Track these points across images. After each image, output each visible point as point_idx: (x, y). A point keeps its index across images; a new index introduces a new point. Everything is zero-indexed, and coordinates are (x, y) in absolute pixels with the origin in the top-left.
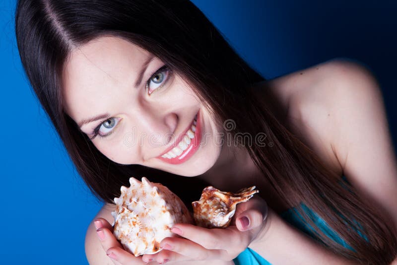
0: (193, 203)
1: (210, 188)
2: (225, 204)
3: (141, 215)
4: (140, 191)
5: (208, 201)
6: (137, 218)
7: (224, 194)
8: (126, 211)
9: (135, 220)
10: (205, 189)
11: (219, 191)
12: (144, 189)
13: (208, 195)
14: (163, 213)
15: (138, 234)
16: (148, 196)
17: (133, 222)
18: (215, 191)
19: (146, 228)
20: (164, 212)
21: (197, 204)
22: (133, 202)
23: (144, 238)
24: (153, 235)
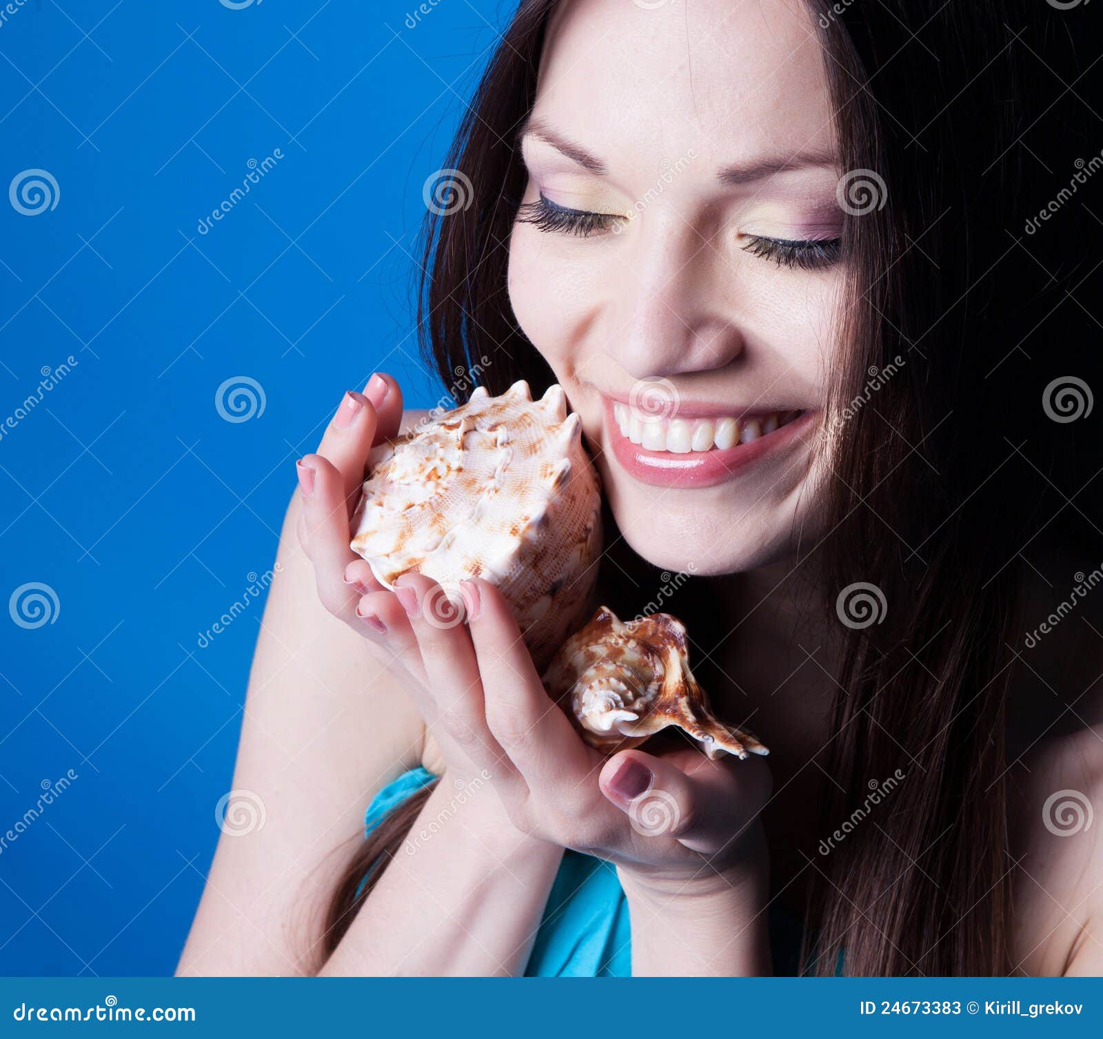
0: (606, 609)
1: (678, 628)
2: (656, 697)
3: (470, 477)
4: (533, 433)
5: (632, 644)
6: (453, 475)
7: (684, 675)
8: (457, 434)
9: (442, 471)
10: (665, 616)
11: (686, 657)
12: (546, 441)
13: (654, 634)
14: (508, 530)
15: (410, 506)
16: (535, 461)
17: (435, 469)
18: (678, 646)
19: (440, 515)
20: (514, 531)
21: (607, 623)
22: (493, 435)
23: (410, 531)
24: (431, 547)
